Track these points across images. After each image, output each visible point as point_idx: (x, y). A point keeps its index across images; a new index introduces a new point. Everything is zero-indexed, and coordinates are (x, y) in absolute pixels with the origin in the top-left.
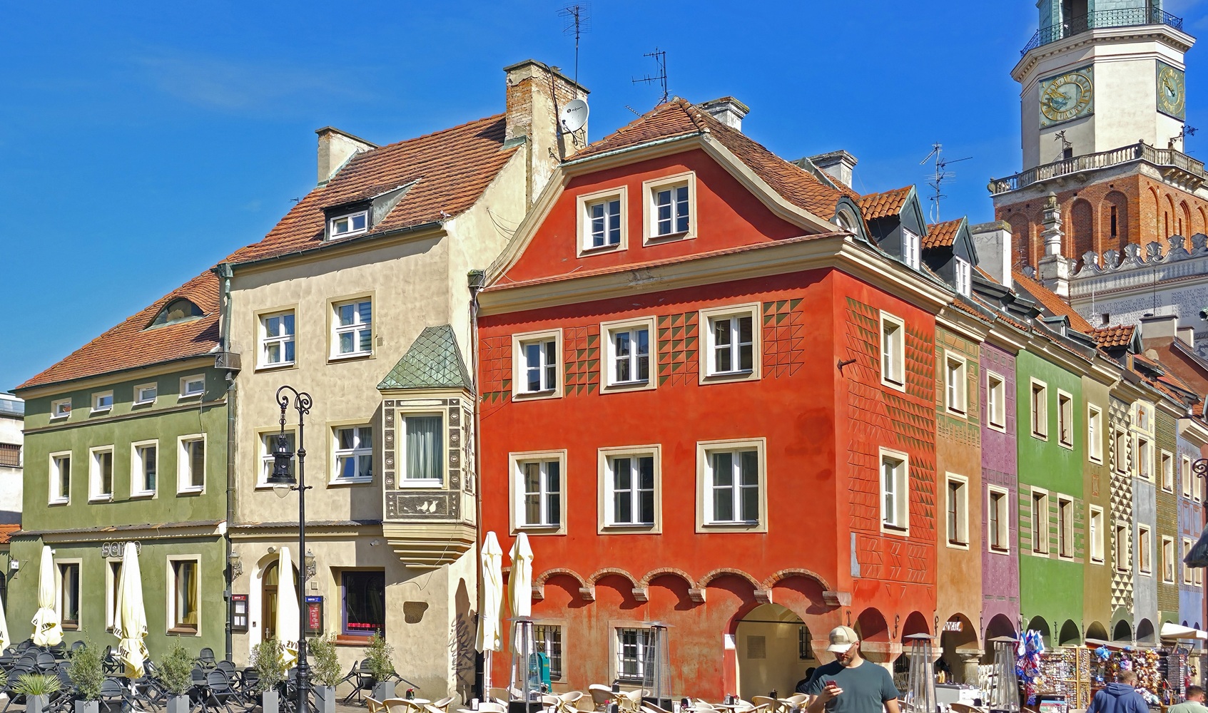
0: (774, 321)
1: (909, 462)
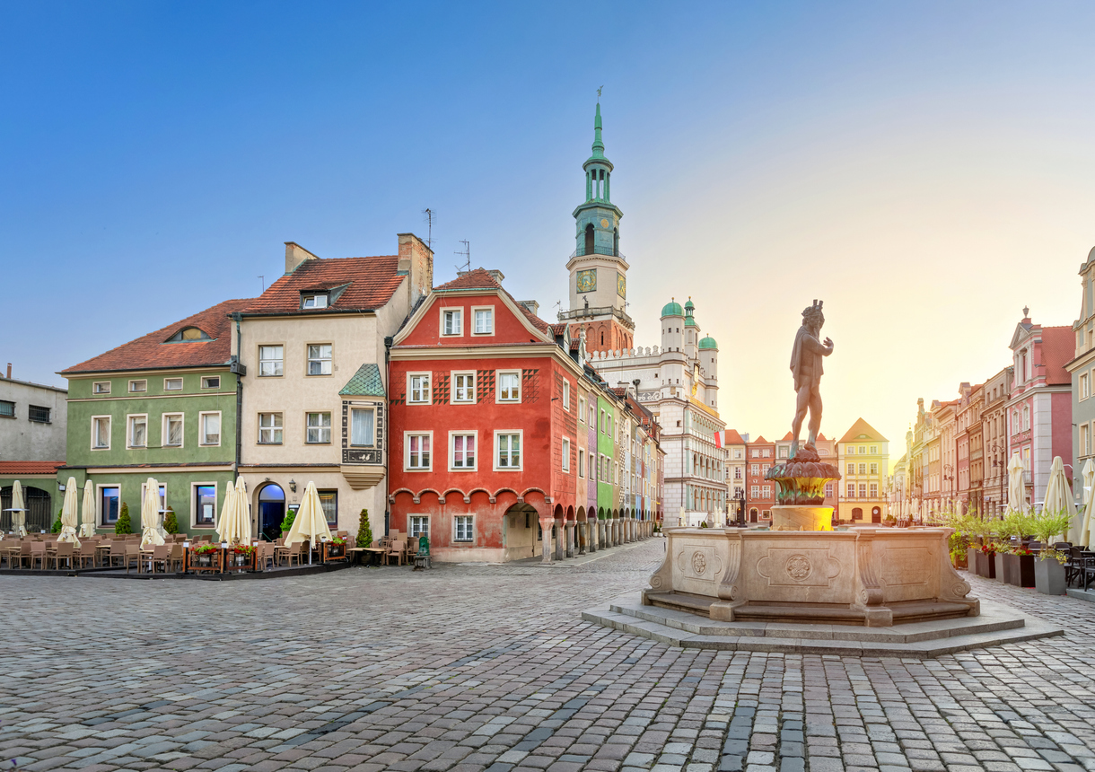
0: (527, 378)
1: (570, 442)
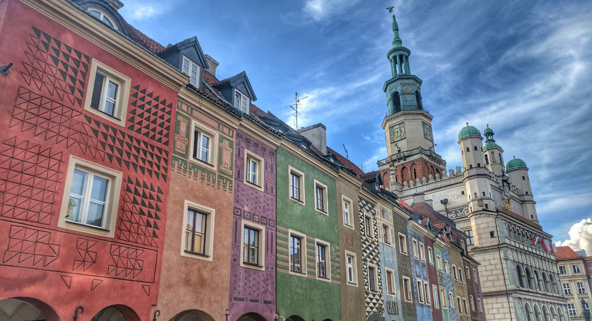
1: (124, 180)
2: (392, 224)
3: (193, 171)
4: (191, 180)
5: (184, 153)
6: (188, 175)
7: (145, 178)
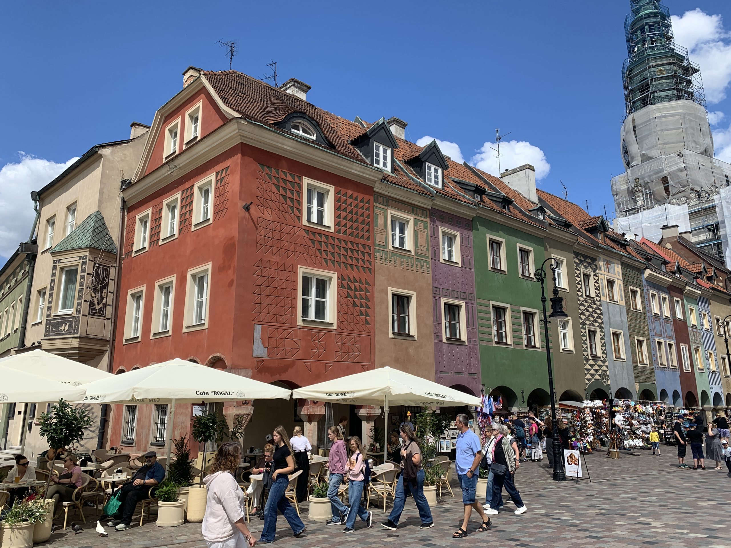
1: (338, 278)
2: (621, 278)
3: (392, 260)
4: (392, 268)
5: (384, 244)
6: (389, 264)
7: (354, 274)
